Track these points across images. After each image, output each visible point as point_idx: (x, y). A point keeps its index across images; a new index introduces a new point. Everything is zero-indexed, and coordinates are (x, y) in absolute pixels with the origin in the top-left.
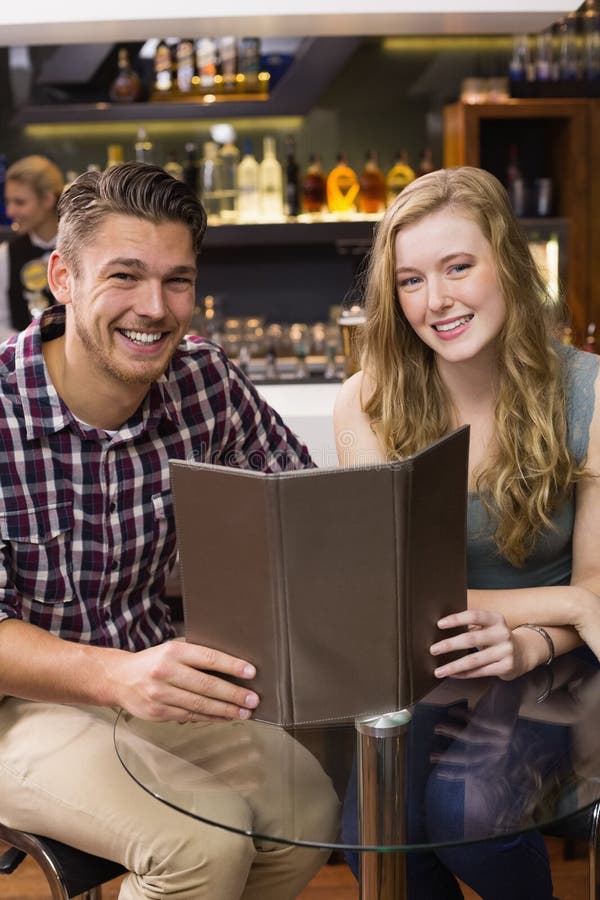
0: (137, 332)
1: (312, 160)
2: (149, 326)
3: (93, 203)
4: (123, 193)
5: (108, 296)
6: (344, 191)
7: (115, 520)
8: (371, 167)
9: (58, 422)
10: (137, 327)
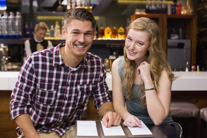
0: (79, 45)
1: (101, 26)
2: (81, 44)
3: (70, 17)
4: (76, 14)
5: (72, 37)
6: (108, 33)
7: (68, 88)
8: (115, 28)
9: (61, 63)
10: (78, 44)
